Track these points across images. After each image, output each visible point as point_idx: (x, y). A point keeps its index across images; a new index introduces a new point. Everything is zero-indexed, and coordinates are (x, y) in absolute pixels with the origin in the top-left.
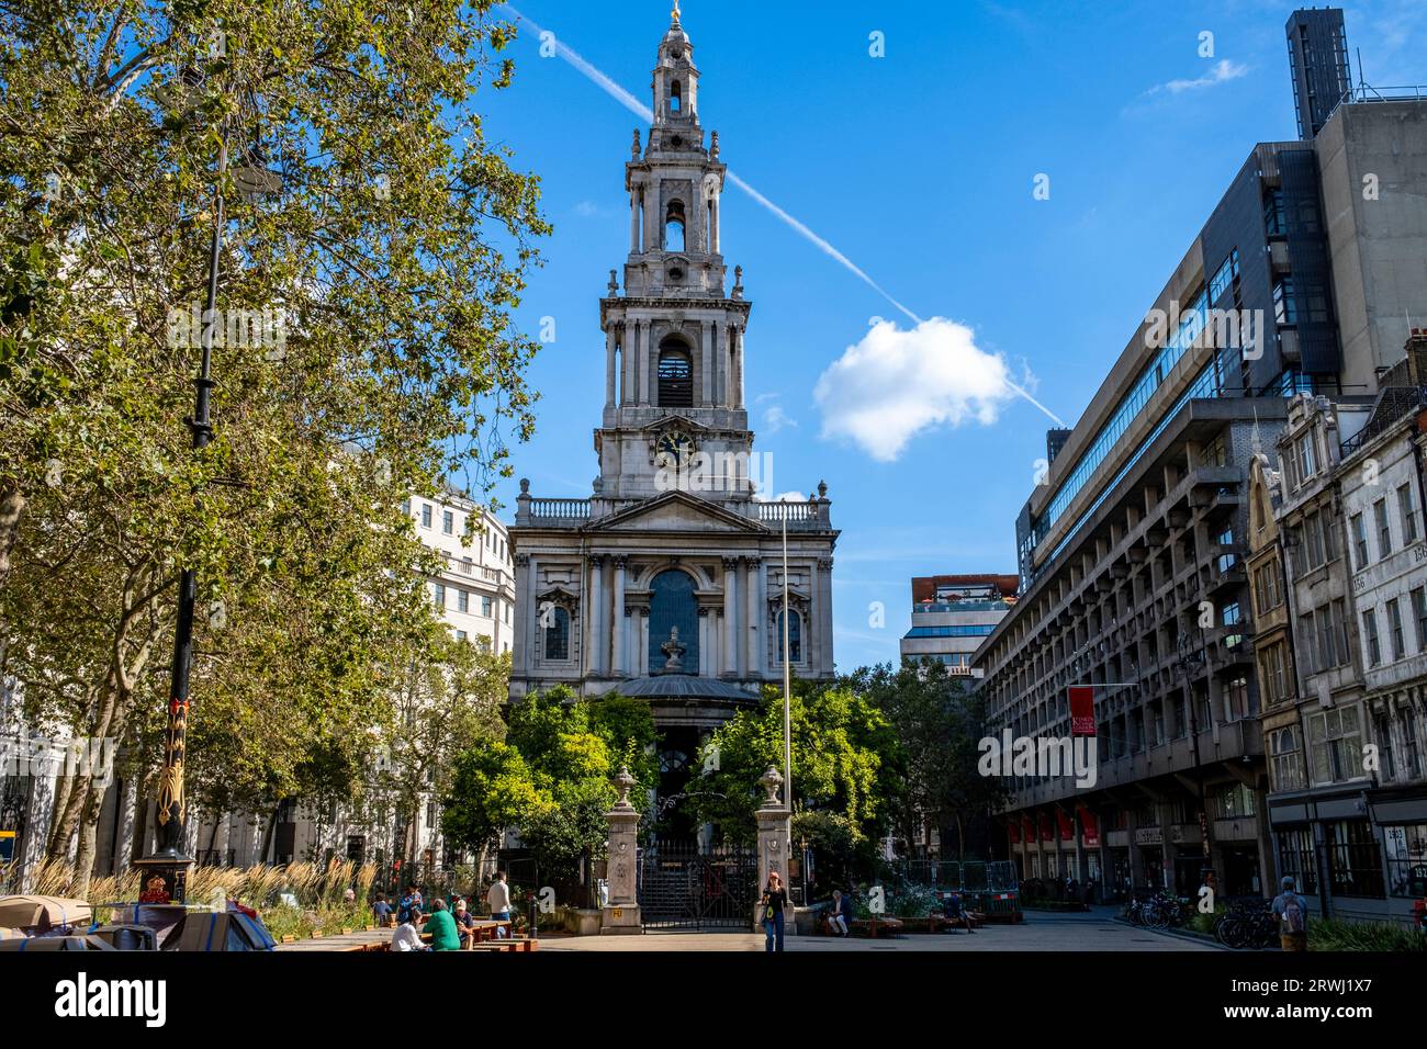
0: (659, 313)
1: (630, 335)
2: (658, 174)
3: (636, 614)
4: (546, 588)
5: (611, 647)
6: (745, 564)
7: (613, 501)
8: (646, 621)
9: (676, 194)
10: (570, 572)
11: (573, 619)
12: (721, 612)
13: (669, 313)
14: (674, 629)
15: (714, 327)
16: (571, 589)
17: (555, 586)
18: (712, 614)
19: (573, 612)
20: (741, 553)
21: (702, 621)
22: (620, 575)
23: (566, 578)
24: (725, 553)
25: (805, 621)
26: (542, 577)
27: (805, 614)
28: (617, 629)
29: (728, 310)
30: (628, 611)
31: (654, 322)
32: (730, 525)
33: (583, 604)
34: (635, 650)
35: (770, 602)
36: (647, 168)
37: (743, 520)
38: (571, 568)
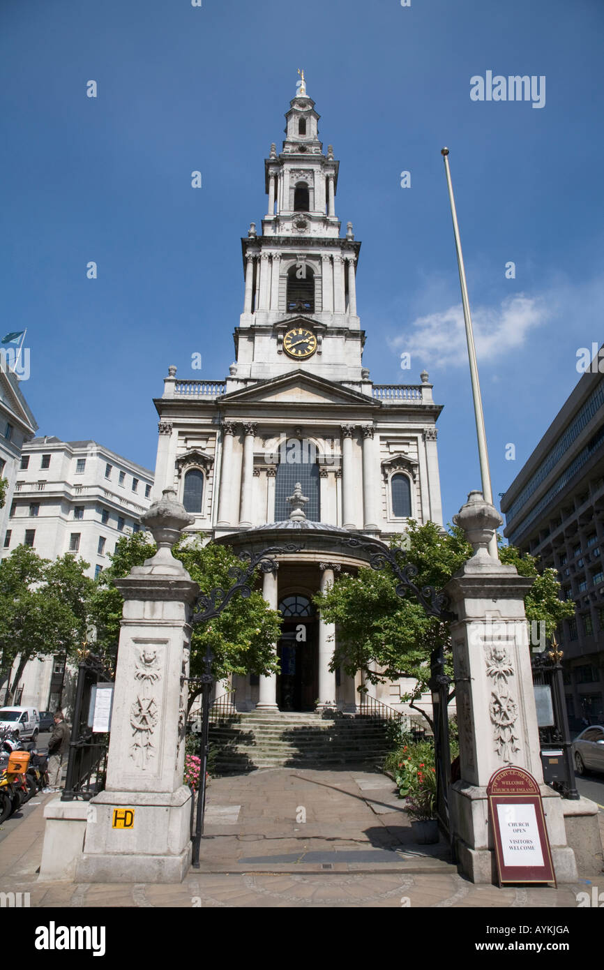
0: (288, 250)
1: (264, 263)
2: (287, 167)
3: (263, 474)
4: (184, 452)
5: (241, 501)
6: (360, 434)
7: (245, 381)
8: (272, 480)
9: (302, 179)
10: (207, 440)
11: (208, 478)
12: (340, 474)
13: (296, 251)
14: (298, 485)
15: (331, 258)
16: (208, 452)
17: (192, 450)
18: (331, 475)
19: (208, 472)
20: (358, 423)
21: (323, 481)
22: (250, 440)
23: (202, 444)
24: (343, 423)
25: (415, 482)
26: (182, 443)
27: (414, 477)
28: (247, 485)
29: (342, 249)
30: (256, 473)
31: (284, 256)
32: (346, 400)
33: (217, 465)
34: (262, 505)
35: (383, 466)
36: (280, 162)
37: (359, 394)
38: (206, 437)
